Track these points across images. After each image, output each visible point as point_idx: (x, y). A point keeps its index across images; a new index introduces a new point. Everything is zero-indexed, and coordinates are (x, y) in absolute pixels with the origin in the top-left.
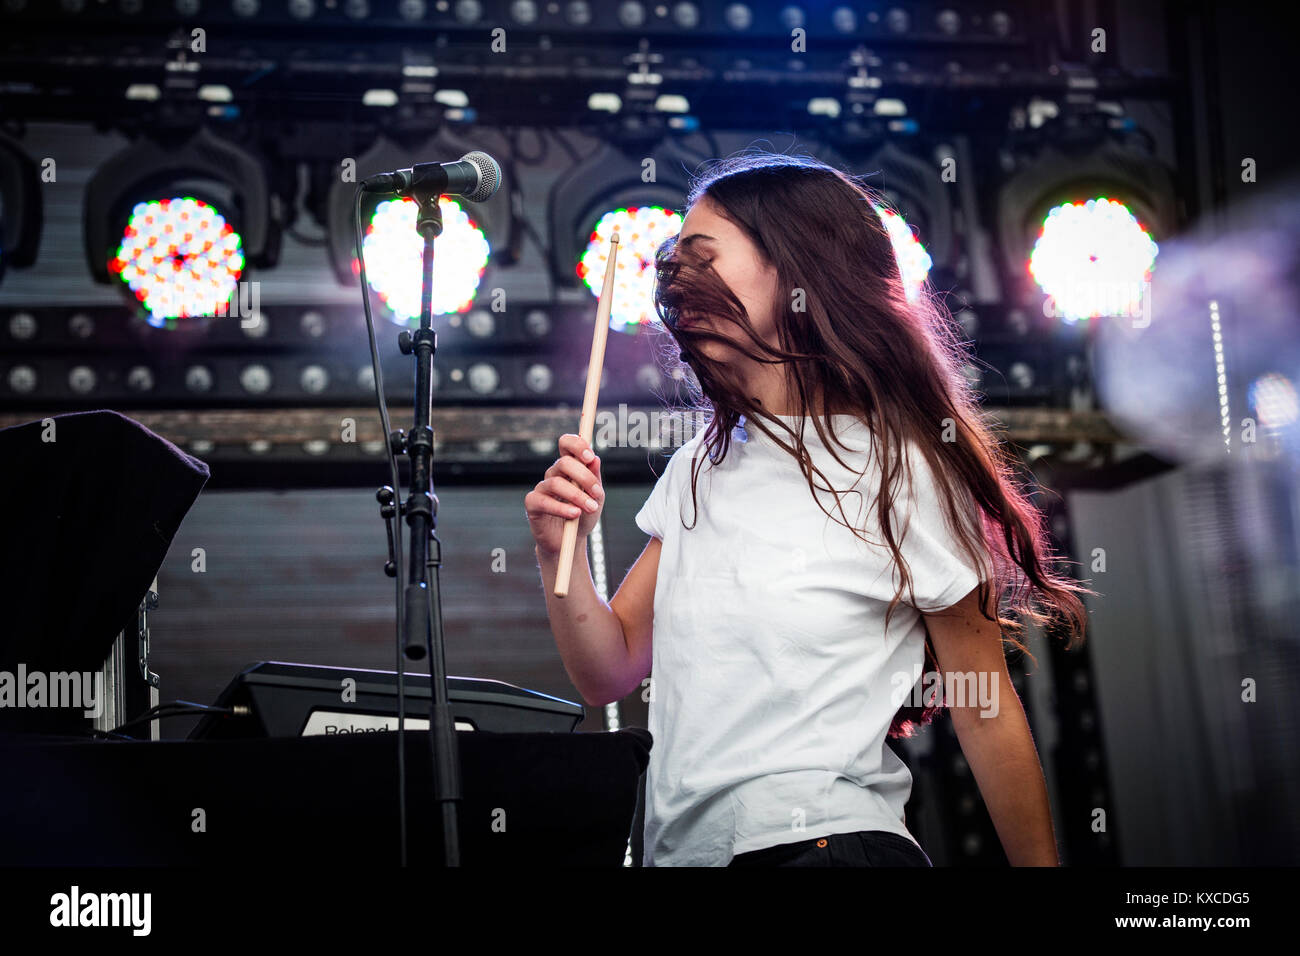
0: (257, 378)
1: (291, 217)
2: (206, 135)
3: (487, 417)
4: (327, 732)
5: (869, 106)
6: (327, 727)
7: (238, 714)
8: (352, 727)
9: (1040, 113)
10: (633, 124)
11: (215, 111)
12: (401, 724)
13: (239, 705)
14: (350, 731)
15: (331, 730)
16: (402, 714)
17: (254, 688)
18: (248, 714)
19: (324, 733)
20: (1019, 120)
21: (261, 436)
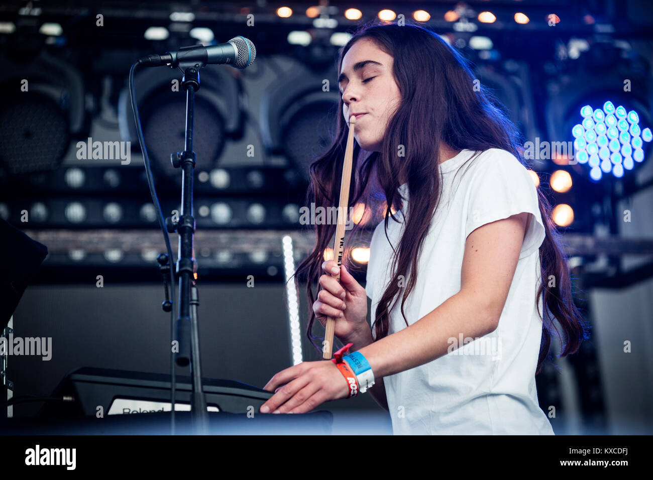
0: (76, 212)
1: (98, 110)
2: (45, 56)
3: (223, 237)
4: (124, 412)
5: (467, 42)
6: (124, 409)
7: (66, 401)
8: (140, 409)
9: (576, 48)
10: (317, 52)
11: (51, 41)
12: (173, 407)
13: (67, 396)
14: (139, 412)
15: (127, 411)
16: (173, 401)
17: (77, 384)
18: (72, 401)
19: (121, 412)
20: (562, 52)
21: (78, 247)
